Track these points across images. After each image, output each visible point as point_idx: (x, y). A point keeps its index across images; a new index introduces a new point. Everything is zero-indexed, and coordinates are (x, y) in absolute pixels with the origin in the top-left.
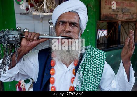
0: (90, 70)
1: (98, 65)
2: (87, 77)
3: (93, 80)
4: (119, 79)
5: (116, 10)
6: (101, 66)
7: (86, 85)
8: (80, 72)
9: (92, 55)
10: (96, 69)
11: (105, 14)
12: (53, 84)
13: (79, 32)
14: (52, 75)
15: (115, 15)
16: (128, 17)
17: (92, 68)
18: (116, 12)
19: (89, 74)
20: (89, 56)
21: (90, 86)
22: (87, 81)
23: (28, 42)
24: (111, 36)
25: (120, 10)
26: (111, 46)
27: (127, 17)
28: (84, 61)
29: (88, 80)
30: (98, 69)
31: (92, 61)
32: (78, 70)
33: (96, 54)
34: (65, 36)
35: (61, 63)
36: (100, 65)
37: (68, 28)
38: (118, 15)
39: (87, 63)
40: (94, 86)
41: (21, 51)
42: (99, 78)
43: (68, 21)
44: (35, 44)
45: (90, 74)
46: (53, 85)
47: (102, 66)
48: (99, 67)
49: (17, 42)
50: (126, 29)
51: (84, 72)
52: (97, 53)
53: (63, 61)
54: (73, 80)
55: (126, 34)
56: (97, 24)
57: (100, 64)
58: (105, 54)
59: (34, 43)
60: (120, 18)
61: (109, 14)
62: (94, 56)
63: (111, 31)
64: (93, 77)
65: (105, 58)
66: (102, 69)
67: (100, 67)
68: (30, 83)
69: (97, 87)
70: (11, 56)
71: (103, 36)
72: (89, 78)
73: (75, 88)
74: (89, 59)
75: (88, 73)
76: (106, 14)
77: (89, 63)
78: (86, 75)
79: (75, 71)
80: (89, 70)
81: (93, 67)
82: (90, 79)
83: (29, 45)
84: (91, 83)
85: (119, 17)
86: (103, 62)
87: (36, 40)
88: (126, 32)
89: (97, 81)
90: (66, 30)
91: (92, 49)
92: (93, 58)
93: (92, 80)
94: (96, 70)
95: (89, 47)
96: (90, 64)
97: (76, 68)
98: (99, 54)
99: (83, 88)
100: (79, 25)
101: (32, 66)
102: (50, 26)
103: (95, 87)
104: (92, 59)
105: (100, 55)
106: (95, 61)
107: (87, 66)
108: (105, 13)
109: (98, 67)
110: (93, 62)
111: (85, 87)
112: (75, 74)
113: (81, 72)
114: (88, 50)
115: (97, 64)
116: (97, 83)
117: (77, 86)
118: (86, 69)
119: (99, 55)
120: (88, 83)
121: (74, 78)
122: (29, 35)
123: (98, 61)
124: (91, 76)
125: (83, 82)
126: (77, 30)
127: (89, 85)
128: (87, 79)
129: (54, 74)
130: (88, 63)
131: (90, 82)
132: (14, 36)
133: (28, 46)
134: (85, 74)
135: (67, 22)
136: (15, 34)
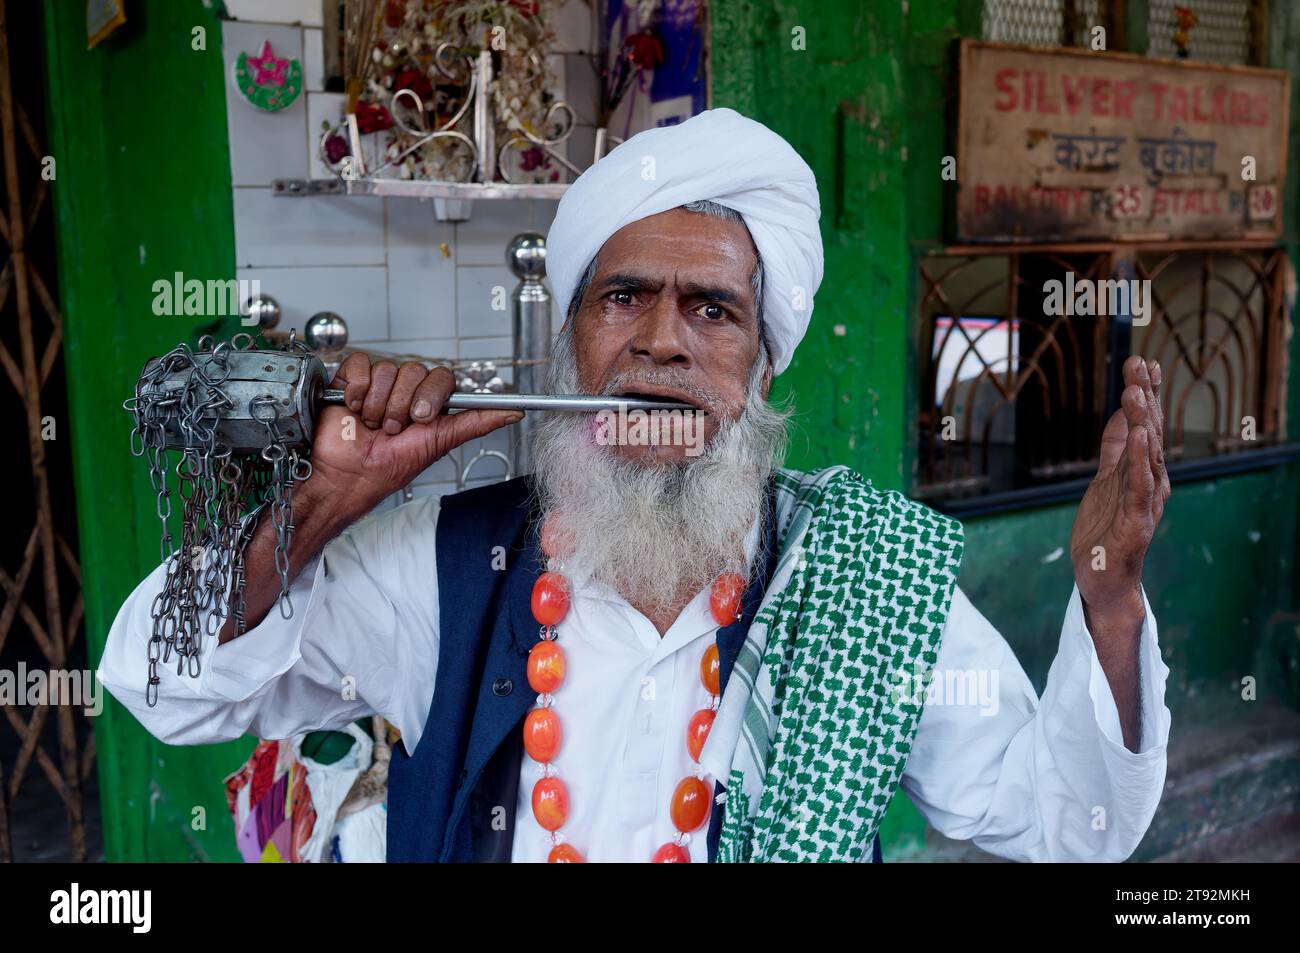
0: (832, 653)
1: (893, 621)
2: (810, 706)
3: (854, 733)
4: (1056, 726)
5: (1091, 156)
6: (918, 629)
7: (800, 769)
8: (755, 673)
9: (855, 538)
10: (884, 650)
11: (993, 191)
12: (546, 761)
13: (752, 362)
14: (546, 691)
15: (1086, 198)
16: (1204, 211)
17: (850, 641)
18: (1092, 169)
19: (822, 688)
20: (832, 551)
21: (834, 781)
22: (810, 739)
23: (369, 435)
24: (1043, 379)
25: (1130, 155)
26: (1049, 470)
27: (1194, 216)
28: (790, 590)
29: (817, 730)
30: (894, 649)
31: (847, 586)
32: (743, 655)
33: (888, 531)
34: (644, 386)
35: (615, 598)
36: (913, 619)
37: (672, 332)
38: (1108, 199)
39: (813, 599)
40: (859, 776)
41: (314, 501)
42: (902, 717)
43: (670, 281)
44: (417, 450)
45: (834, 685)
46: (552, 770)
47: (931, 626)
48: (906, 632)
49: (290, 434)
50: (1185, 318)
51: (784, 670)
52: (895, 524)
53: (626, 584)
54: (702, 729)
55: (1181, 363)
56: (923, 274)
57: (911, 610)
58: (953, 537)
59: (413, 440)
60: (1129, 223)
61: (1025, 184)
62: (865, 547)
63: (1050, 337)
64: (859, 711)
65: (953, 568)
66: (926, 647)
67: (911, 638)
68: (357, 763)
69: (882, 785)
70: (242, 540)
71: (976, 381)
72: (824, 716)
73: (720, 788)
74: (827, 574)
75: (817, 681)
76: (1001, 190)
77: (824, 606)
78: (800, 691)
79: (715, 665)
80: (824, 657)
81: (856, 632)
82: (829, 726)
83: (375, 460)
84: (839, 755)
85: (1118, 212)
86: (938, 598)
87: (427, 424)
88: (1182, 350)
89: (888, 739)
90: (657, 344)
91: (855, 495)
92: (857, 566)
93: (846, 730)
94: (880, 658)
95: (835, 479)
96: (832, 607)
97: (730, 643)
98: (904, 537)
99: (774, 789)
100: (754, 310)
101: (386, 621)
102: (518, 293)
103: (869, 788)
104: (851, 574)
105: (918, 545)
106: (875, 585)
107: (814, 621)
108: (992, 182)
109: (895, 631)
110: (859, 594)
111: (793, 784)
112: (718, 684)
113: (765, 669)
114: (826, 506)
115: (888, 612)
116: (886, 760)
117: (733, 773)
118: (807, 651)
119: (909, 547)
120: (817, 757)
121: (710, 715)
122: (374, 389)
123: (899, 592)
124: (842, 704)
125: (780, 746)
126: (735, 349)
127: (821, 767)
128: (811, 723)
129: (554, 683)
130: (818, 603)
131: (836, 745)
132: (265, 392)
133: (369, 463)
134: (798, 685)
135: (663, 285)
136: (270, 375)
